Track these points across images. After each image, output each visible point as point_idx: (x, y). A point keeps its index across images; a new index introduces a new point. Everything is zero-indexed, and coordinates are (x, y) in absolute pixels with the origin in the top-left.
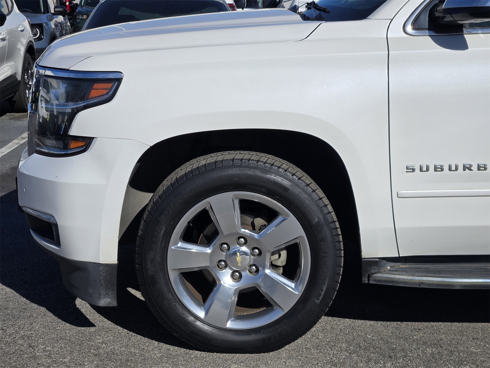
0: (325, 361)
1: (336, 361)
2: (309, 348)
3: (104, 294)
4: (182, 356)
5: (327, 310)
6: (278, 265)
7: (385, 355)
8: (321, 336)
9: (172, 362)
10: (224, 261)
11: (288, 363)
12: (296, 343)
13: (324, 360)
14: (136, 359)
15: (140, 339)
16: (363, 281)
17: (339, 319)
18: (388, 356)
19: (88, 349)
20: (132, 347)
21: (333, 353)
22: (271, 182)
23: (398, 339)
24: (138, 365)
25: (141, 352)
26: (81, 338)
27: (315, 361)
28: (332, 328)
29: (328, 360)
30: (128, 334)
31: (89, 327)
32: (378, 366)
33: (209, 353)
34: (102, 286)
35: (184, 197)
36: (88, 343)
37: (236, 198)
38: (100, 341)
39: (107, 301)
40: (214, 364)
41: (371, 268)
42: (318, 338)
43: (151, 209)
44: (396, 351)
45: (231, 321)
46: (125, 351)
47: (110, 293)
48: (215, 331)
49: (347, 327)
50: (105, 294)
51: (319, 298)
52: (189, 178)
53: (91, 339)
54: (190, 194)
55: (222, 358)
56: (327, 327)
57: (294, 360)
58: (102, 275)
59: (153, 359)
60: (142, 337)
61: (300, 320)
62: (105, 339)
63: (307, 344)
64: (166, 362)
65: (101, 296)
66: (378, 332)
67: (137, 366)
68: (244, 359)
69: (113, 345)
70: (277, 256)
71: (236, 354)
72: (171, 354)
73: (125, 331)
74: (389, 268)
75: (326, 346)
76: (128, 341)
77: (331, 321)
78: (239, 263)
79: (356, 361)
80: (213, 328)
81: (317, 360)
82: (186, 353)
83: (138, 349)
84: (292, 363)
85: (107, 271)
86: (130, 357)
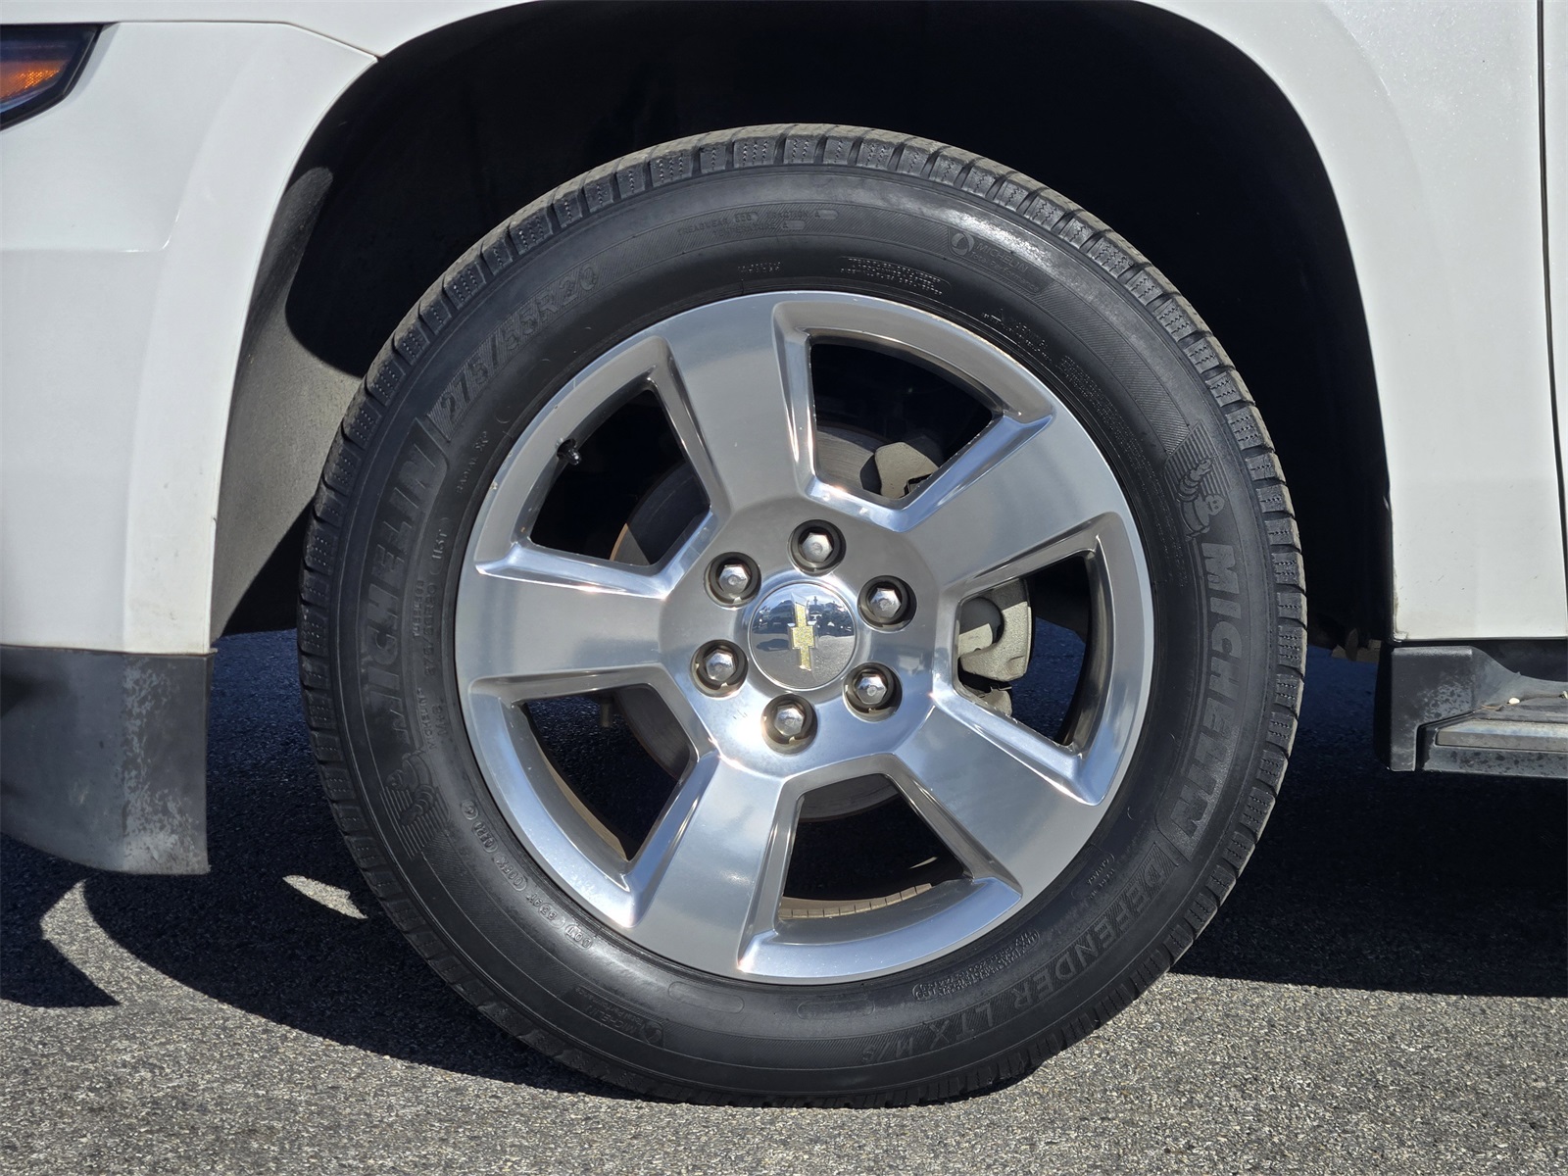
0: (1223, 1140)
1: (1276, 1140)
2: (1136, 1090)
3: (143, 810)
4: (522, 1115)
5: (1231, 888)
6: (993, 675)
7: (1507, 1116)
8: (1185, 1043)
9: (472, 1138)
10: (731, 648)
11: (1042, 1146)
12: (1072, 1070)
13: (1217, 1134)
14: (291, 1125)
15: (323, 1051)
16: (1394, 760)
17: (1255, 984)
18: (1523, 1120)
19: (59, 1087)
20: (281, 1080)
21: (1256, 1108)
22: (964, 242)
23: (1549, 1059)
24: (299, 1149)
25: (322, 1099)
26: (36, 1046)
27: (1176, 1139)
28: (1228, 1016)
29: (1235, 1132)
30: (265, 1031)
31: (87, 1006)
32: (1486, 1159)
33: (654, 1104)
34: (137, 768)
35: (542, 314)
36: (70, 1064)
37: (796, 327)
38: (127, 1058)
39: (156, 848)
40: (679, 1145)
41: (1436, 694)
42: (1171, 1053)
43: (378, 382)
44: (1556, 1101)
45: (764, 943)
46: (244, 1095)
47: (172, 806)
48: (683, 990)
49: (1295, 1011)
50: (149, 809)
51: (1195, 827)
52: (569, 226)
53: (87, 1049)
54: (571, 298)
55: (718, 1125)
56: (1205, 1011)
57: (1073, 1135)
58: (136, 710)
59: (376, 1126)
60: (333, 1043)
61: (1102, 937)
62: (155, 1049)
63: (1122, 1074)
64: (442, 1140)
65: (130, 821)
66: (1447, 1031)
67: (295, 1153)
68: (826, 1126)
69: (188, 1072)
70: (984, 633)
71: (786, 1110)
72: (466, 1109)
73: (256, 1020)
74: (1514, 701)
75: (1213, 1082)
76: (264, 1057)
77: (1216, 992)
78: (804, 657)
79: (1375, 1139)
80: (675, 978)
81: (1185, 1134)
82: (543, 1102)
83: (308, 1087)
84: (1065, 1146)
85: (160, 691)
86: (264, 1119)
